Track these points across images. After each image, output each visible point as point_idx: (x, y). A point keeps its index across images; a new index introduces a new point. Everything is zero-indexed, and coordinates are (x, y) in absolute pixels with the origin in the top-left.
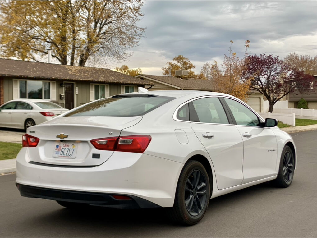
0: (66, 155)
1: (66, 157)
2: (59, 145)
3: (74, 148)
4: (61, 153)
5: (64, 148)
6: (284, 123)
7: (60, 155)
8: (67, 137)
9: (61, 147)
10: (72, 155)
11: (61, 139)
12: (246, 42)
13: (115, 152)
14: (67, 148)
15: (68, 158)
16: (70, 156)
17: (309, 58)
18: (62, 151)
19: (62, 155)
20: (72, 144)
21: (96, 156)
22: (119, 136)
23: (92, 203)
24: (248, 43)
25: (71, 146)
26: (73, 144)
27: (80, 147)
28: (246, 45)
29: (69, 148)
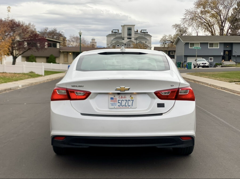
0: (125, 106)
1: (125, 107)
2: (113, 97)
3: (132, 99)
4: (119, 104)
5: (121, 99)
6: (37, 73)
7: (117, 106)
8: (129, 89)
9: (116, 99)
10: (132, 106)
11: (120, 91)
12: (8, 8)
13: (176, 101)
14: (124, 99)
15: (128, 108)
16: (130, 107)
17: (25, 24)
18: (118, 103)
19: (120, 106)
20: (129, 96)
21: (160, 105)
22: (178, 87)
23: (158, 146)
24: (9, 9)
25: (128, 98)
26: (131, 96)
27: (139, 98)
28: (7, 10)
29: (127, 99)
